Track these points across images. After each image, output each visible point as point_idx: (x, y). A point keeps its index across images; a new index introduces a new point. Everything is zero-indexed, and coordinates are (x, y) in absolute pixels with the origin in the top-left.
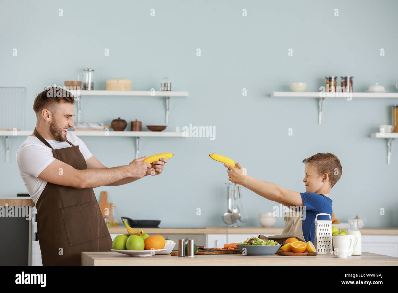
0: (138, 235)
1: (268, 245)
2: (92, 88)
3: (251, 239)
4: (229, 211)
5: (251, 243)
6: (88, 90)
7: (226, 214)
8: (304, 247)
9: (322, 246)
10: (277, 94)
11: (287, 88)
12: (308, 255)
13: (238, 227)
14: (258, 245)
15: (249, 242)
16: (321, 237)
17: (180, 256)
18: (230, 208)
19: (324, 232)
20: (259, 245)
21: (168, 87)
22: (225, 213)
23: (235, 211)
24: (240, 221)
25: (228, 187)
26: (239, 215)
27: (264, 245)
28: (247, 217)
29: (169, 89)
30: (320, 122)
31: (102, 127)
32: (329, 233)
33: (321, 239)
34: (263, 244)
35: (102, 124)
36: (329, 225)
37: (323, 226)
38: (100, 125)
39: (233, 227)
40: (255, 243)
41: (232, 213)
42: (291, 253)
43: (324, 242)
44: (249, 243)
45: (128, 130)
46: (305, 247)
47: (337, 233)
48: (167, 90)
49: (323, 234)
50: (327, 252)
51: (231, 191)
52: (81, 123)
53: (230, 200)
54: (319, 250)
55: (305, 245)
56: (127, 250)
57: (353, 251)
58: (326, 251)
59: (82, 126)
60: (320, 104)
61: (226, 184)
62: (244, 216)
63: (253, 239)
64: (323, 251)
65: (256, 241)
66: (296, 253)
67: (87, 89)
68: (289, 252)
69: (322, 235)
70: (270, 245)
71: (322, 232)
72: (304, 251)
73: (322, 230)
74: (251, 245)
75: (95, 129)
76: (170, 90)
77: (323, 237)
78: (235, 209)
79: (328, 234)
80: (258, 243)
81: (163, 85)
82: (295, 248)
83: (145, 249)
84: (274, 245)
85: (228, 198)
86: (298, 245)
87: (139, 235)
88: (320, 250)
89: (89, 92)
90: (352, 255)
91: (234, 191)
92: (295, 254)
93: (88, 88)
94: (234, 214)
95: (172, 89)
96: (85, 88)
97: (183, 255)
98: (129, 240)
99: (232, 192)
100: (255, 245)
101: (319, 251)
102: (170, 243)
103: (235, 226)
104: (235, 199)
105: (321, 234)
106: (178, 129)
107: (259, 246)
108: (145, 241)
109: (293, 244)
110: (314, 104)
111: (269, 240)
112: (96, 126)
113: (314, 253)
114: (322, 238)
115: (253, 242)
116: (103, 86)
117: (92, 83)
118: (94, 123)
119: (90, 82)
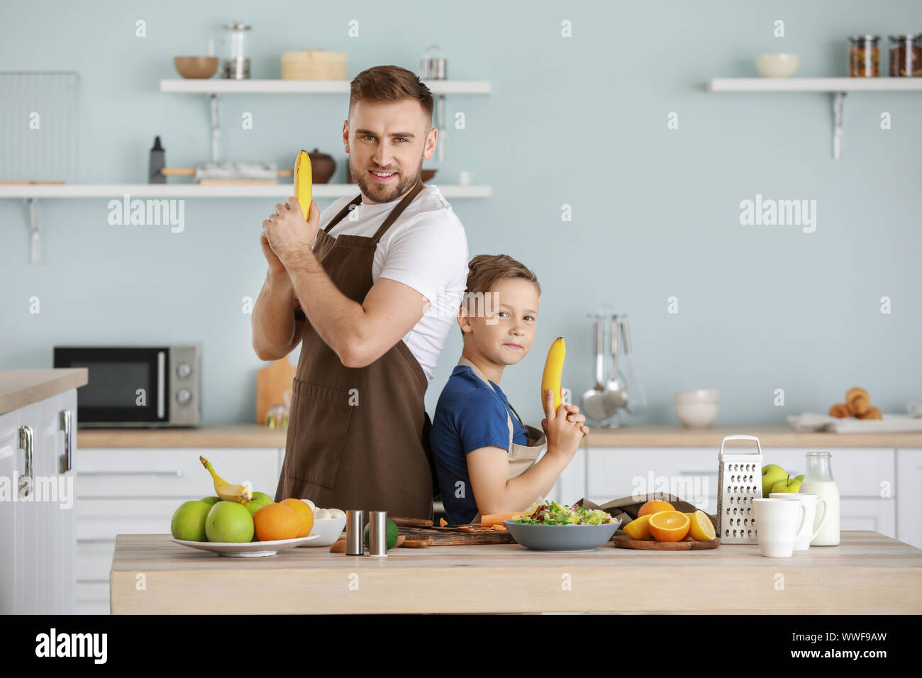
0: (237, 502)
1: (583, 524)
2: (247, 74)
3: (542, 508)
4: (599, 388)
5: (542, 519)
6: (235, 78)
7: (591, 393)
8: (683, 527)
9: (735, 522)
10: (719, 84)
11: (748, 69)
12: (693, 548)
13: (623, 427)
14: (559, 522)
15: (534, 515)
16: (732, 499)
17: (350, 554)
18: (600, 376)
19: (742, 483)
20: (560, 525)
21: (438, 69)
22: (587, 390)
23: (613, 386)
24: (629, 412)
25: (596, 326)
26: (624, 396)
27: (574, 525)
28: (644, 402)
29: (441, 74)
30: (837, 155)
31: (272, 174)
32: (755, 488)
33: (732, 503)
34: (570, 520)
35: (273, 166)
36: (754, 466)
37: (739, 468)
38: (267, 168)
39: (607, 427)
40: (551, 517)
41: (606, 392)
42: (648, 542)
43: (742, 510)
44: (535, 519)
45: (341, 182)
46: (685, 527)
47: (782, 485)
48: (437, 78)
49: (738, 490)
50: (749, 536)
51: (604, 333)
52: (219, 164)
53: (600, 358)
54: (728, 531)
55: (686, 520)
56: (207, 541)
57: (814, 537)
58: (745, 534)
59: (219, 172)
60: (837, 107)
61: (589, 316)
62: (637, 398)
63: (547, 508)
64: (738, 534)
65: (554, 513)
66: (660, 542)
67: (232, 75)
68: (642, 539)
69: (735, 492)
70: (588, 525)
71: (736, 483)
72: (682, 537)
73: (736, 479)
74: (540, 524)
75: (253, 180)
76: (445, 78)
77: (739, 498)
78: (613, 380)
79: (751, 489)
80: (559, 518)
81: (426, 65)
82: (659, 530)
83: (256, 538)
84: (600, 524)
85: (596, 354)
86: (668, 521)
87: (240, 503)
88: (731, 532)
89: (238, 85)
90: (811, 546)
91: (611, 335)
92: (658, 545)
93: (235, 72)
94: (611, 394)
95: (450, 74)
96: (229, 73)
97: (358, 553)
98: (212, 515)
99: (607, 338)
100: (550, 523)
101: (727, 535)
102: (333, 518)
103: (613, 426)
104: (614, 356)
105: (732, 490)
106: (465, 177)
107: (559, 527)
108: (256, 518)
109: (654, 518)
110: (820, 108)
111: (590, 510)
112: (257, 172)
113: (710, 541)
114: (735, 500)
115: (547, 516)
116: (274, 70)
117: (247, 62)
118: (251, 163)
119: (240, 60)
